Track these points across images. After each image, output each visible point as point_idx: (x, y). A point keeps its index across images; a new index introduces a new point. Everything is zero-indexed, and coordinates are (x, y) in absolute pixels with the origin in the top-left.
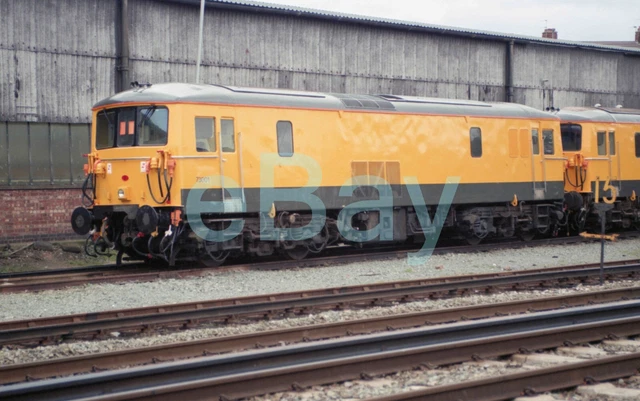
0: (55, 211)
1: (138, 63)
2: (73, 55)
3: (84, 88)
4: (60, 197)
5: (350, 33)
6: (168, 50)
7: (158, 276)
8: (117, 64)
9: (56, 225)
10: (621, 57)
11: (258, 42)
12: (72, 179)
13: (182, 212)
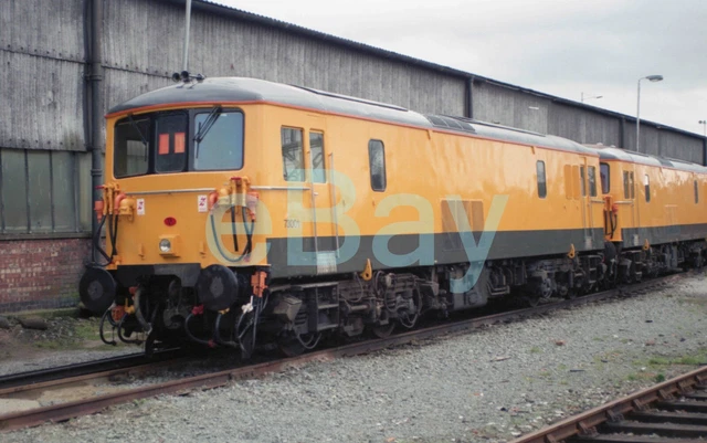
0: (8, 271)
1: (112, 72)
2: (32, 55)
3: (44, 102)
4: (14, 252)
5: (333, 55)
6: (145, 58)
7: (230, 377)
8: (86, 72)
9: (9, 290)
10: (550, 103)
11: (243, 57)
12: (29, 226)
13: (268, 273)
